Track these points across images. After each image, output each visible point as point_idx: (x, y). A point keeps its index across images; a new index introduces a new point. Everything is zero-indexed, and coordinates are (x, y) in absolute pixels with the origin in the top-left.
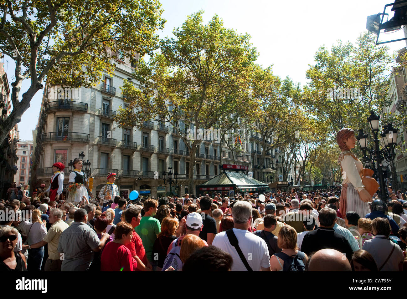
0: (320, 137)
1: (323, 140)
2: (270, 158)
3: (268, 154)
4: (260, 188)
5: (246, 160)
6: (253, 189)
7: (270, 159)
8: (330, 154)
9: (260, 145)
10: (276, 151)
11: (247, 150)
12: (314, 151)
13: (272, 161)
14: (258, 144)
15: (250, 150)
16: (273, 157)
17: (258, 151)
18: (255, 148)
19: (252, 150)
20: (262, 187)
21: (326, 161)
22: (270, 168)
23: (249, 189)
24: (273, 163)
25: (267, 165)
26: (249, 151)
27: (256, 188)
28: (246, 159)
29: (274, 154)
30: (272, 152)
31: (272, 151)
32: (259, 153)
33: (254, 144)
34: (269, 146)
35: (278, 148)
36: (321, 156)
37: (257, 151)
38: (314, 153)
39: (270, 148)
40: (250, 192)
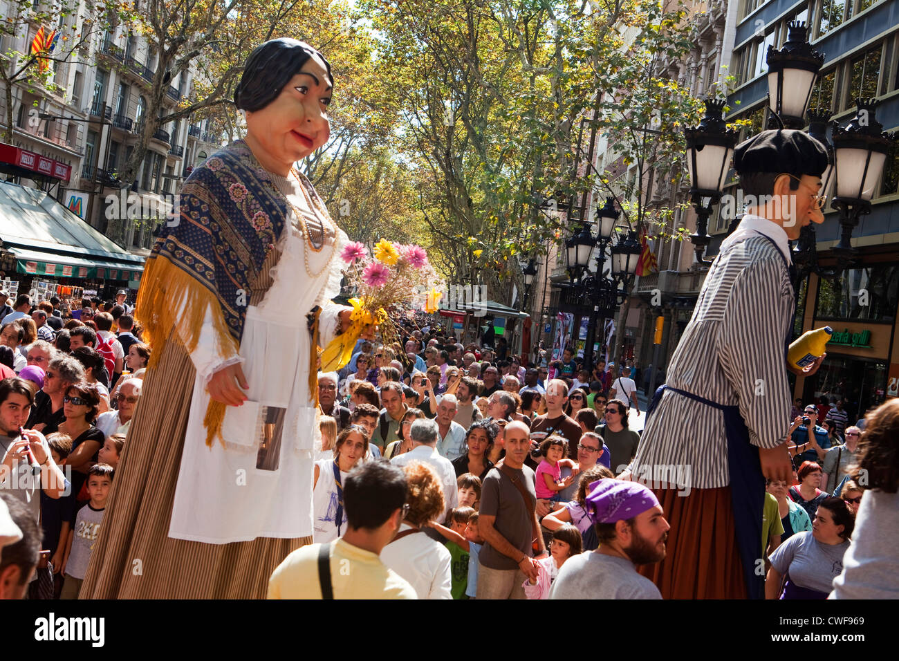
0: (375, 117)
1: (381, 132)
2: (165, 152)
3: (160, 136)
4: (108, 269)
5: (61, 142)
6: (77, 268)
7: (162, 158)
8: (386, 188)
9: (134, 93)
10: (194, 131)
11: (76, 100)
12: (337, 163)
13: (170, 169)
14: (125, 87)
15: (87, 103)
16: (176, 153)
17: (120, 116)
18: (112, 98)
19: (99, 103)
20: (119, 266)
21: (366, 212)
22: (156, 192)
23: (59, 267)
24: (170, 176)
25: (146, 176)
26: (83, 106)
27: (89, 268)
28: (64, 137)
29: (182, 141)
30: (175, 133)
31: (177, 126)
32: (122, 122)
33: (113, 78)
34: (170, 106)
35: (204, 122)
36: (353, 190)
37: (116, 110)
38: (332, 172)
39: (171, 112)
40: (63, 281)
